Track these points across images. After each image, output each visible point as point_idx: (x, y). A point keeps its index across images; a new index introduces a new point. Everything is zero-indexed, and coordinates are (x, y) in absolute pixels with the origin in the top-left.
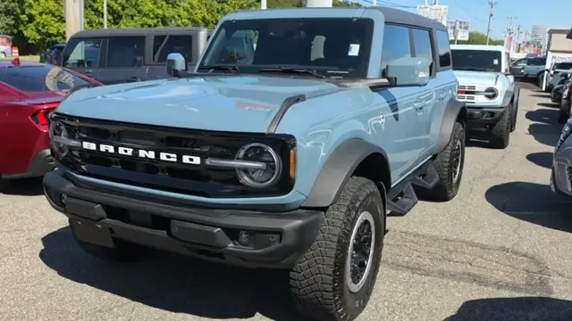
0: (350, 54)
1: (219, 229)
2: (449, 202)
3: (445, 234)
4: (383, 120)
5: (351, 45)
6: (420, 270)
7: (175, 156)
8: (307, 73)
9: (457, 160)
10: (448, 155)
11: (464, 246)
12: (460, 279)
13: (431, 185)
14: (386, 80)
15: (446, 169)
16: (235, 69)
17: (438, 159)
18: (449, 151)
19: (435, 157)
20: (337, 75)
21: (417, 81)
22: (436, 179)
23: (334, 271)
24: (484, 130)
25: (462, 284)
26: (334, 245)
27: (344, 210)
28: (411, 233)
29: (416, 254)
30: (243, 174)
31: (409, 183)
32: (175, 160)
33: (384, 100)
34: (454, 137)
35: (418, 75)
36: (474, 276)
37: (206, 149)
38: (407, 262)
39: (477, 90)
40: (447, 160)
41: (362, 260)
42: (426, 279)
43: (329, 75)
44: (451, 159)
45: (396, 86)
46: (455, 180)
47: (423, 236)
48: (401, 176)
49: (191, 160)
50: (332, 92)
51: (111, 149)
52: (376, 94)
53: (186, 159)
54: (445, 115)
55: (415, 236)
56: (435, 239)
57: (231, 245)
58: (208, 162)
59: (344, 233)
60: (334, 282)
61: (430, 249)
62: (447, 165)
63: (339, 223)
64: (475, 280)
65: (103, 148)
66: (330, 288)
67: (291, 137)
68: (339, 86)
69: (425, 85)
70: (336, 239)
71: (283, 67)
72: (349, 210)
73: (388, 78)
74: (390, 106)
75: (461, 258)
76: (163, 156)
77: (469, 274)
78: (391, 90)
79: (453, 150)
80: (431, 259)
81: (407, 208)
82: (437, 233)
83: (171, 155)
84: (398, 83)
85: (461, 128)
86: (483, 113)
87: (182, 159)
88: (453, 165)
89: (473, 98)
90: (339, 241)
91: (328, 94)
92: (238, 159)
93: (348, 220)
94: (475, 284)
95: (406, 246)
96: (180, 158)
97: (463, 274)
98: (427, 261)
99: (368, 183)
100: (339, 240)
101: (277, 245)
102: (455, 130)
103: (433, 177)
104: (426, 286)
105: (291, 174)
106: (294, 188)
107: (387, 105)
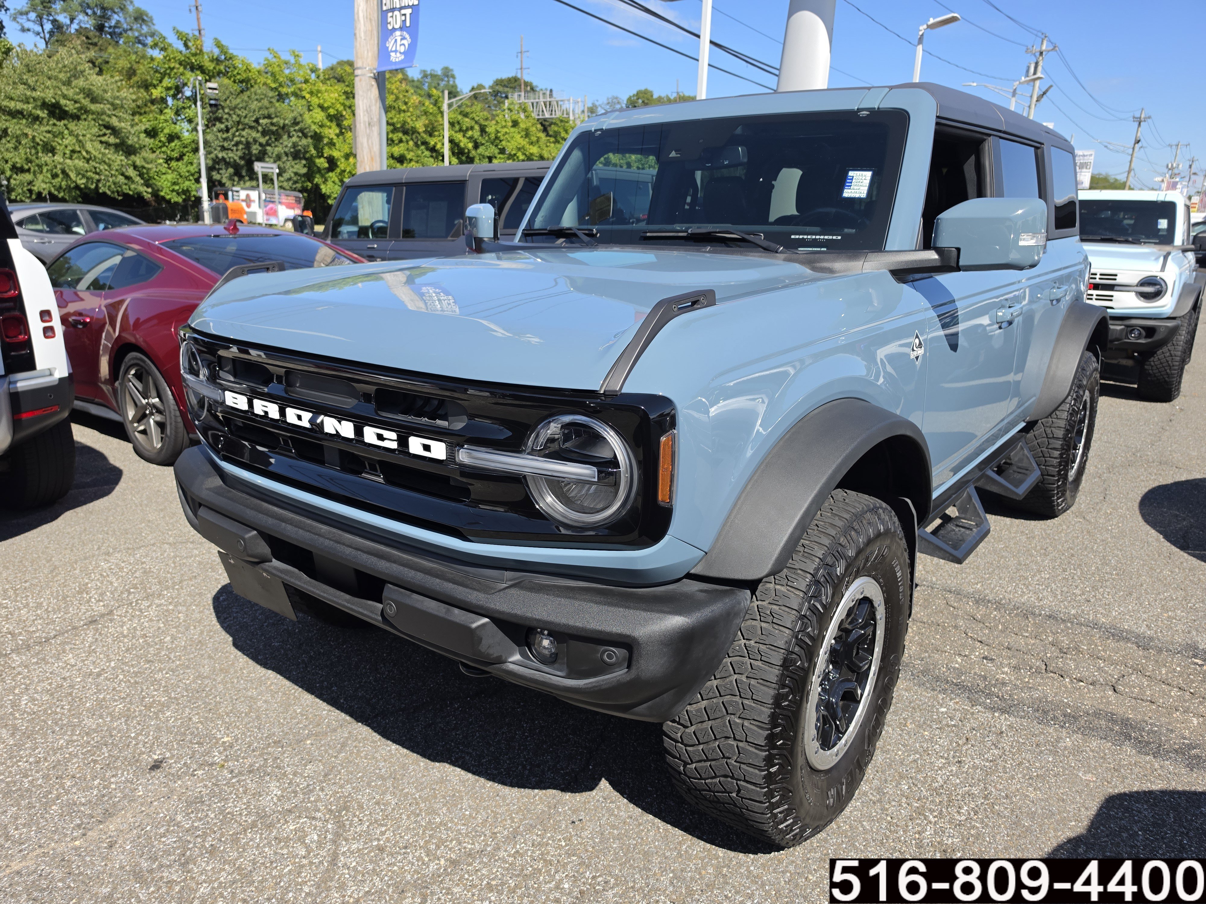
0: (847, 193)
1: (486, 620)
2: (1055, 521)
3: (1049, 602)
4: (920, 352)
5: (851, 173)
6: (989, 695)
7: (393, 435)
8: (743, 240)
9: (1080, 433)
10: (1062, 423)
11: (1096, 639)
12: (1088, 731)
13: (1021, 491)
14: (933, 255)
15: (1056, 453)
16: (591, 235)
17: (1038, 430)
18: (1065, 415)
19: (1030, 426)
20: (814, 243)
21: (1013, 257)
22: (1034, 477)
23: (771, 738)
24: (1129, 363)
25: (1095, 743)
26: (773, 674)
27: (803, 583)
28: (967, 596)
29: (981, 651)
30: (545, 489)
31: (971, 490)
32: (394, 445)
33: (924, 303)
34: (1077, 384)
35: (1017, 240)
36: (1125, 722)
37: (459, 425)
38: (959, 672)
39: (1120, 280)
40: (1060, 433)
41: (849, 686)
42: (1004, 721)
43: (792, 245)
44: (1068, 431)
45: (958, 268)
46: (1072, 473)
47: (999, 605)
48: (955, 470)
49: (427, 448)
50: (798, 282)
51: (273, 411)
52: (905, 288)
53: (415, 445)
54: (1060, 335)
55: (977, 602)
56: (1027, 613)
57: (517, 657)
58: (464, 456)
59: (800, 643)
60: (769, 761)
61: (1011, 640)
62: (1058, 444)
63: (789, 618)
64: (1128, 737)
65: (259, 407)
66: (758, 775)
67: (665, 401)
68: (814, 269)
69: (1032, 266)
70: (777, 658)
71: (694, 229)
72: (817, 582)
73: (938, 250)
74: (939, 316)
75: (1089, 670)
76: (370, 435)
77: (1112, 718)
78: (945, 279)
79: (1074, 413)
80: (1016, 668)
81: (964, 547)
82: (1027, 598)
83: (386, 434)
84: (961, 263)
85: (1094, 365)
86: (1131, 329)
87: (407, 446)
88: (1069, 446)
89: (1110, 298)
90: (786, 664)
91: (786, 287)
92: (533, 452)
93: (813, 609)
94: (1128, 749)
95: (956, 627)
96: (403, 442)
97: (1097, 714)
98: (1005, 674)
99: (874, 510)
100: (785, 660)
101: (619, 674)
102: (1081, 368)
103: (1025, 471)
104: (1006, 743)
105: (662, 496)
106: (671, 531)
107: (932, 314)
